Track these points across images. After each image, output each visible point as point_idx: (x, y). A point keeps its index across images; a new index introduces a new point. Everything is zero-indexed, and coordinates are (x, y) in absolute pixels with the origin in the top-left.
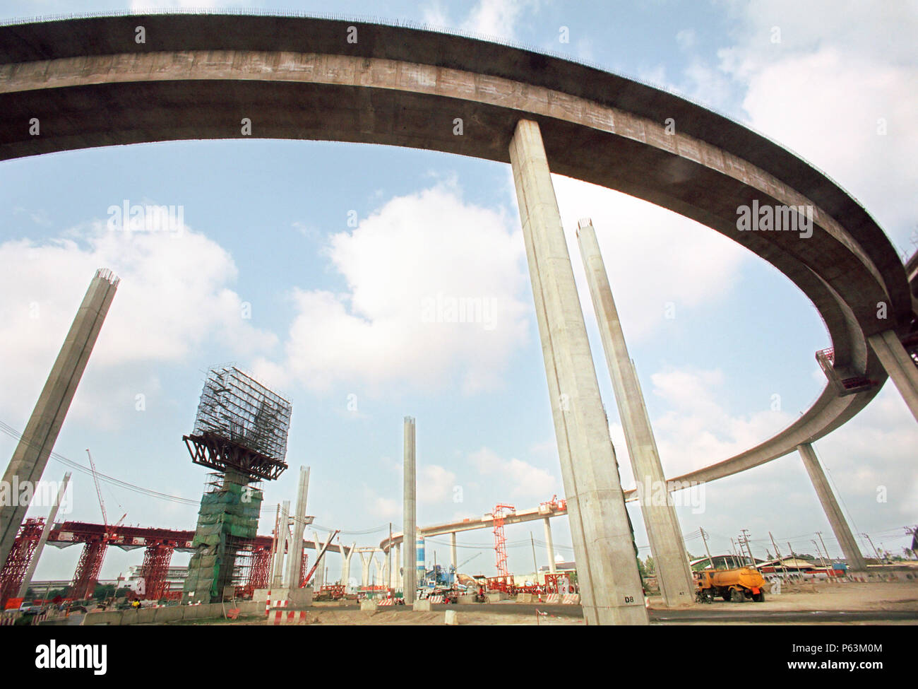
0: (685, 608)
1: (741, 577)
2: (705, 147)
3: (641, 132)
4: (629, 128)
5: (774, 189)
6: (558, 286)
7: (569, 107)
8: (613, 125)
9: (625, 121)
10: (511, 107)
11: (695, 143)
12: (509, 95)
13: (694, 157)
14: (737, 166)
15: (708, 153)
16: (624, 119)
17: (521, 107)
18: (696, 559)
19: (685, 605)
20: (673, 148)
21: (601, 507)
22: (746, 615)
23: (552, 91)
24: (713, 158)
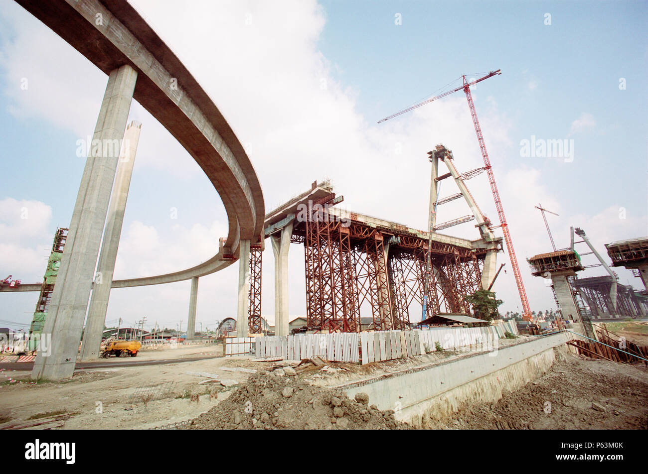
0: (92, 362)
1: (130, 345)
2: (216, 135)
3: (191, 112)
4: (186, 107)
5: (234, 168)
6: (101, 185)
7: (161, 76)
8: (179, 101)
9: (186, 102)
10: (126, 54)
11: (213, 130)
12: (128, 45)
13: (209, 138)
14: (225, 150)
15: (216, 139)
16: (187, 100)
17: (132, 59)
18: (107, 329)
19: (92, 360)
20: (202, 129)
21: (73, 313)
22: (125, 364)
23: (156, 61)
24: (217, 142)
